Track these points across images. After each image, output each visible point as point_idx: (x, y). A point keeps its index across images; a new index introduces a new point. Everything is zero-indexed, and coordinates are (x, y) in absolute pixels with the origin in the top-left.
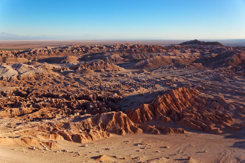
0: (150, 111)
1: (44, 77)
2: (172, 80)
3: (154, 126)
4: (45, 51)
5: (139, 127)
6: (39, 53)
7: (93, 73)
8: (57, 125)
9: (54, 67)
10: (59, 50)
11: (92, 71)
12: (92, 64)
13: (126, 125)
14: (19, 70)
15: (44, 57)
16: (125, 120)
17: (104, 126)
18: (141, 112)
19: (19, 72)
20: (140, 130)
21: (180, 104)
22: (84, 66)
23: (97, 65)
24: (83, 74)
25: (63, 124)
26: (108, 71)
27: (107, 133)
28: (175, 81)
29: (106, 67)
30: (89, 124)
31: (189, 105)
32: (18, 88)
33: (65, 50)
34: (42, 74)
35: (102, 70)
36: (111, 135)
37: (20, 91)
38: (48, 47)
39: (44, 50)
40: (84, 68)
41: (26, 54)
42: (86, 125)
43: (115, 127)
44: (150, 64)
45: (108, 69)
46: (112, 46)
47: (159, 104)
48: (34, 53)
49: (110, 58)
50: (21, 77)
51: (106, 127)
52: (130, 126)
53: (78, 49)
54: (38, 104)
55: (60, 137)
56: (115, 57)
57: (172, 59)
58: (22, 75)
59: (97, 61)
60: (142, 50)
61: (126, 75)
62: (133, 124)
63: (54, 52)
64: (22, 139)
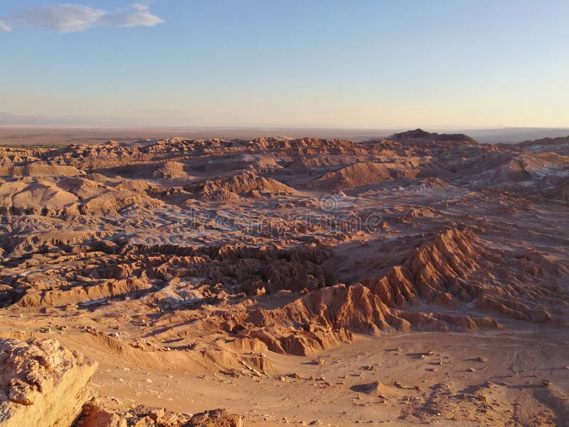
0: (407, 282)
1: (138, 207)
2: (412, 214)
3: (431, 314)
4: (109, 150)
5: (402, 316)
6: (97, 154)
7: (238, 199)
8: (237, 316)
9: (150, 187)
10: (140, 149)
11: (235, 195)
12: (231, 180)
13: (376, 314)
14: (79, 194)
15: (110, 163)
16: (374, 302)
17: (332, 317)
18: (390, 284)
19: (80, 198)
20: (406, 323)
21: (460, 265)
22: (215, 184)
23: (243, 183)
24: (216, 202)
25: (247, 315)
26: (268, 195)
27: (346, 333)
28: (417, 215)
29: (261, 187)
30: (300, 313)
31: (476, 267)
32: (93, 233)
33: (153, 149)
34: (130, 202)
35: (256, 192)
36: (354, 336)
37: (99, 239)
38: (113, 142)
39: (107, 149)
40: (215, 188)
41: (68, 157)
42: (296, 315)
43: (356, 319)
44: (347, 179)
45: (265, 191)
46: (252, 142)
47: (423, 266)
48: (86, 154)
49: (258, 166)
50: (87, 208)
51: (336, 319)
52: (384, 314)
53: (180, 146)
54: (159, 269)
55: (261, 345)
56: (267, 165)
57: (389, 169)
58: (88, 205)
59: (241, 173)
60: (318, 150)
61: (310, 203)
62: (388, 310)
63: (130, 153)
64: (203, 353)
